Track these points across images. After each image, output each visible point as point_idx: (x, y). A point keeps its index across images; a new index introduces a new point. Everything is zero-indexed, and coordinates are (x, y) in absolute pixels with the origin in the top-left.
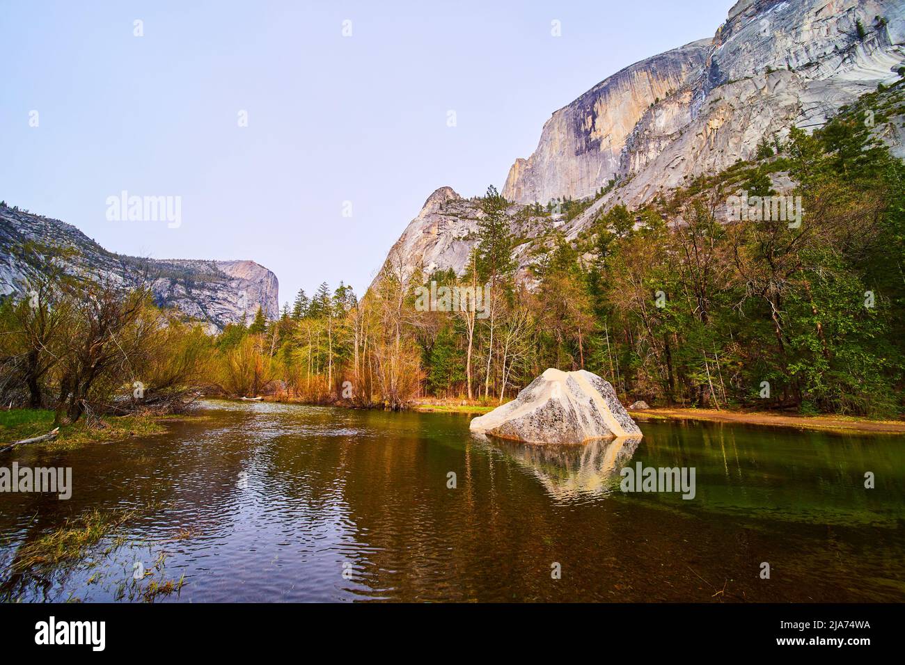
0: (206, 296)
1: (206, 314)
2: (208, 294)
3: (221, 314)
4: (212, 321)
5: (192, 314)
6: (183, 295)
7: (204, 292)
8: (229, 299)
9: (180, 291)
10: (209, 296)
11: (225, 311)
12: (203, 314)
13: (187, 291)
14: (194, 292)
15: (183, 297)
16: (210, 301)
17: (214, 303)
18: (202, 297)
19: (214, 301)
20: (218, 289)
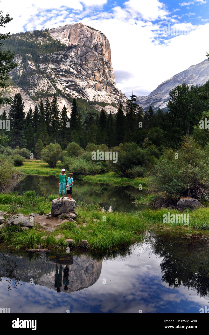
0: (52, 69)
1: (56, 88)
2: (53, 66)
3: (67, 87)
4: (61, 94)
5: (45, 89)
7: (50, 65)
9: (30, 66)
10: (54, 69)
11: (70, 83)
12: (53, 87)
13: (36, 66)
14: (41, 67)
15: (35, 72)
16: (56, 74)
17: (59, 76)
18: (49, 70)
19: (59, 74)
20: (60, 61)
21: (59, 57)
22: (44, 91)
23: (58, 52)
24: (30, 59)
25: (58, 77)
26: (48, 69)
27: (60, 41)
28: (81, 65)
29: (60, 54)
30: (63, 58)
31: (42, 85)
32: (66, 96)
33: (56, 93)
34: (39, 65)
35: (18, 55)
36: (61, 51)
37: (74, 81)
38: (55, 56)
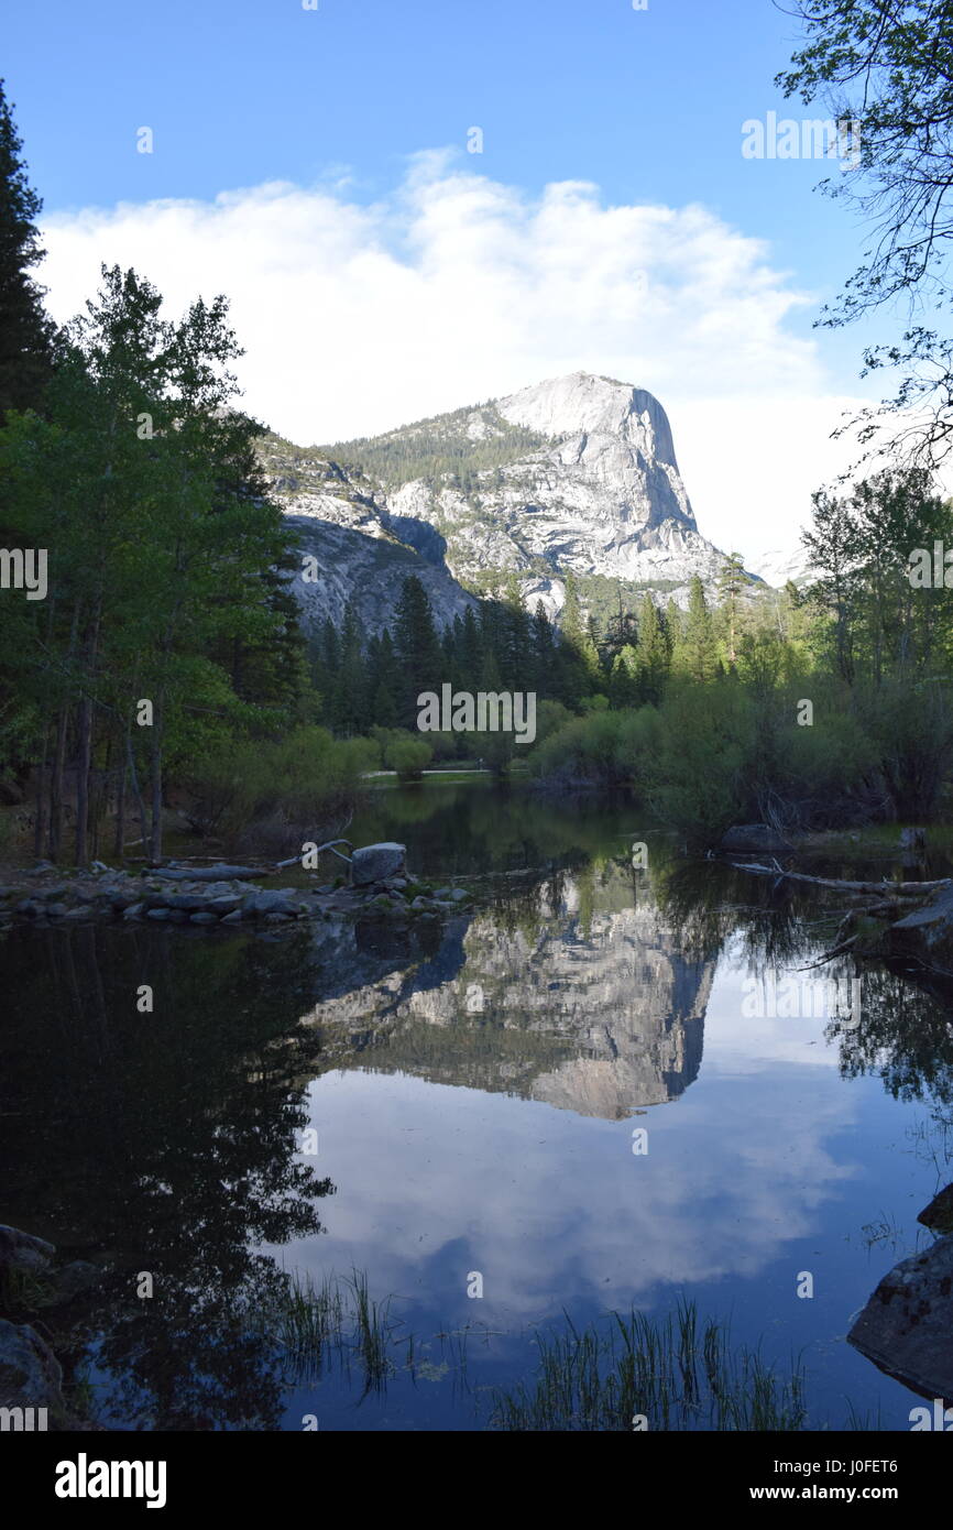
0: (516, 504)
1: (529, 556)
2: (517, 497)
3: (561, 548)
4: (547, 571)
5: (501, 562)
6: (467, 515)
8: (569, 501)
9: (456, 505)
13: (471, 502)
14: (485, 502)
16: (528, 518)
17: (537, 521)
18: (508, 510)
19: (536, 517)
20: (535, 480)
21: (532, 470)
22: (498, 568)
23: (528, 458)
25: (534, 524)
26: (506, 505)
27: (529, 427)
28: (593, 486)
29: (532, 462)
30: (542, 471)
31: (493, 552)
33: (530, 567)
34: (479, 499)
35: (421, 479)
36: (534, 452)
37: (577, 529)
38: (520, 469)
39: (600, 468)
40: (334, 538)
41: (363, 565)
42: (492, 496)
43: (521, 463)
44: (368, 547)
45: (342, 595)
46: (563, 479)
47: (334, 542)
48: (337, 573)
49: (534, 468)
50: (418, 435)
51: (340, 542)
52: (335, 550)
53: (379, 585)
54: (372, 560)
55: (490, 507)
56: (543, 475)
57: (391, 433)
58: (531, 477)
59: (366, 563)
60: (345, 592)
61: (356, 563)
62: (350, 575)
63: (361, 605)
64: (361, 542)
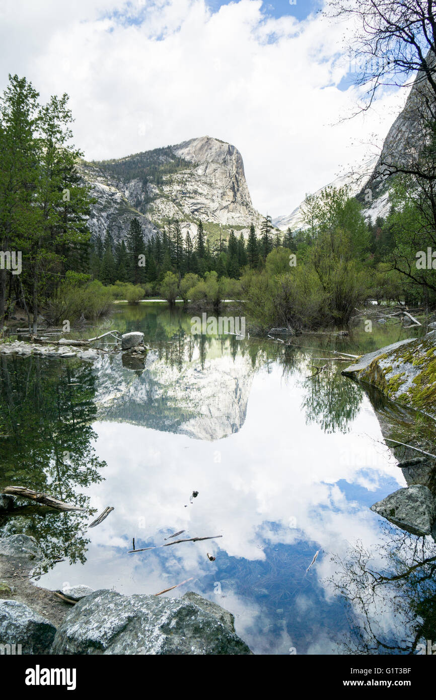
1: (183, 213)
2: (179, 188)
3: (196, 210)
4: (190, 219)
5: (171, 215)
6: (158, 194)
7: (175, 187)
8: (200, 191)
9: (153, 190)
10: (180, 191)
11: (199, 206)
12: (180, 213)
13: (159, 189)
14: (165, 190)
15: (158, 197)
16: (183, 197)
17: (187, 198)
18: (174, 193)
19: (186, 197)
20: (186, 181)
21: (185, 177)
22: (170, 217)
23: (183, 172)
24: (152, 182)
25: (185, 200)
26: (173, 191)
27: (184, 159)
28: (210, 185)
29: (185, 174)
30: (189, 177)
31: (168, 210)
32: (195, 221)
33: (183, 218)
34: (162, 188)
35: (138, 178)
36: (186, 169)
37: (203, 202)
38: (180, 176)
39: (213, 177)
40: (101, 202)
41: (113, 214)
42: (168, 187)
43: (180, 174)
44: (115, 206)
45: (104, 226)
46: (198, 181)
47: (101, 203)
48: (102, 216)
49: (186, 176)
50: (138, 159)
51: (103, 203)
52: (101, 207)
53: (120, 222)
54: (117, 212)
55: (167, 191)
56: (190, 179)
57: (127, 157)
58: (184, 180)
59: (114, 213)
60: (105, 225)
61: (110, 212)
62: (107, 218)
63: (112, 230)
64: (112, 204)
